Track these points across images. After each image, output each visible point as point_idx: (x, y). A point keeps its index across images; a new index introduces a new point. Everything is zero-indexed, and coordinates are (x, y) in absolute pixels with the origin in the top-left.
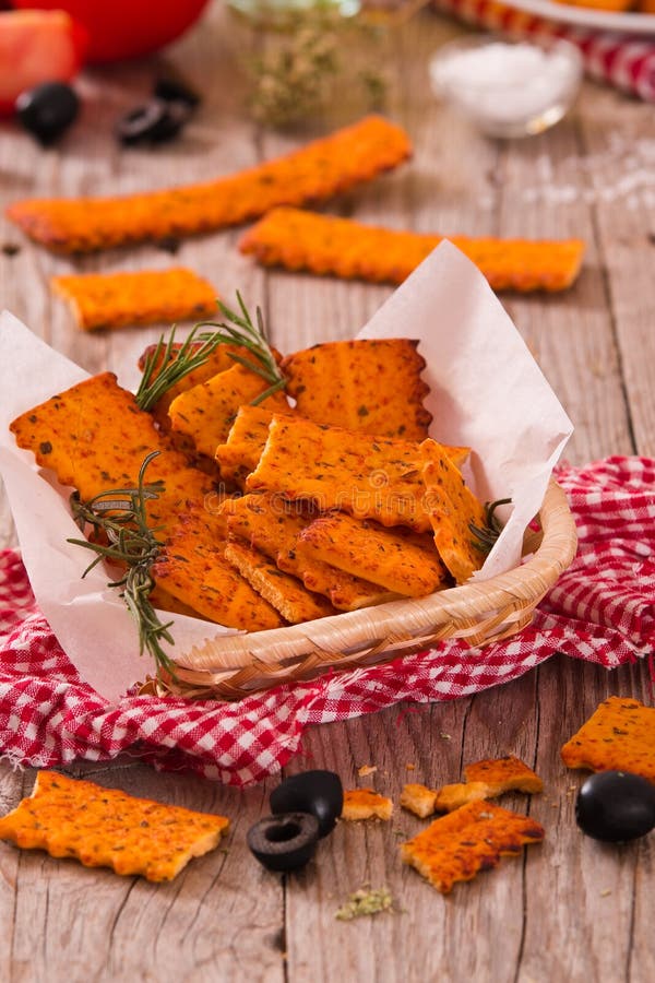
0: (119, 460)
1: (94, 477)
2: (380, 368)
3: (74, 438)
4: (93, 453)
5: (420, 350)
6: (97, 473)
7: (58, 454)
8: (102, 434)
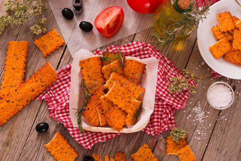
0: (93, 73)
1: (87, 76)
2: (139, 67)
3: (88, 68)
4: (89, 71)
5: (146, 67)
6: (88, 75)
7: (84, 70)
8: (92, 68)
